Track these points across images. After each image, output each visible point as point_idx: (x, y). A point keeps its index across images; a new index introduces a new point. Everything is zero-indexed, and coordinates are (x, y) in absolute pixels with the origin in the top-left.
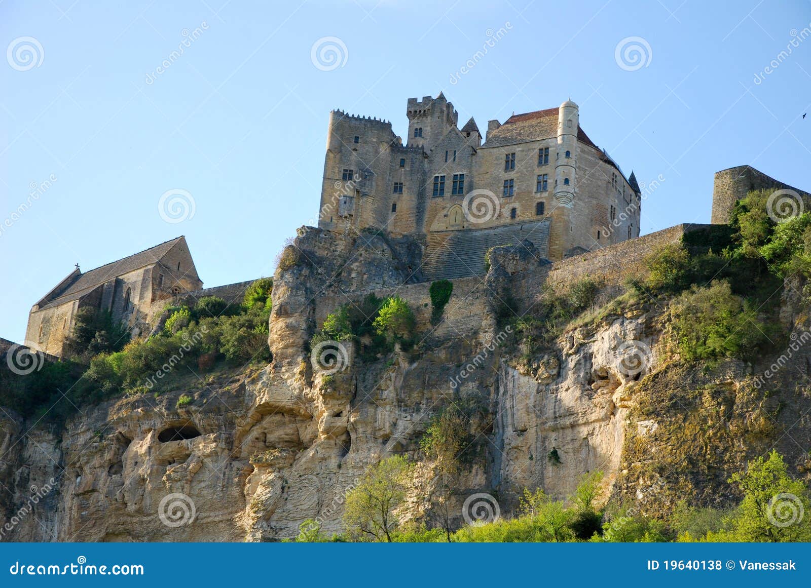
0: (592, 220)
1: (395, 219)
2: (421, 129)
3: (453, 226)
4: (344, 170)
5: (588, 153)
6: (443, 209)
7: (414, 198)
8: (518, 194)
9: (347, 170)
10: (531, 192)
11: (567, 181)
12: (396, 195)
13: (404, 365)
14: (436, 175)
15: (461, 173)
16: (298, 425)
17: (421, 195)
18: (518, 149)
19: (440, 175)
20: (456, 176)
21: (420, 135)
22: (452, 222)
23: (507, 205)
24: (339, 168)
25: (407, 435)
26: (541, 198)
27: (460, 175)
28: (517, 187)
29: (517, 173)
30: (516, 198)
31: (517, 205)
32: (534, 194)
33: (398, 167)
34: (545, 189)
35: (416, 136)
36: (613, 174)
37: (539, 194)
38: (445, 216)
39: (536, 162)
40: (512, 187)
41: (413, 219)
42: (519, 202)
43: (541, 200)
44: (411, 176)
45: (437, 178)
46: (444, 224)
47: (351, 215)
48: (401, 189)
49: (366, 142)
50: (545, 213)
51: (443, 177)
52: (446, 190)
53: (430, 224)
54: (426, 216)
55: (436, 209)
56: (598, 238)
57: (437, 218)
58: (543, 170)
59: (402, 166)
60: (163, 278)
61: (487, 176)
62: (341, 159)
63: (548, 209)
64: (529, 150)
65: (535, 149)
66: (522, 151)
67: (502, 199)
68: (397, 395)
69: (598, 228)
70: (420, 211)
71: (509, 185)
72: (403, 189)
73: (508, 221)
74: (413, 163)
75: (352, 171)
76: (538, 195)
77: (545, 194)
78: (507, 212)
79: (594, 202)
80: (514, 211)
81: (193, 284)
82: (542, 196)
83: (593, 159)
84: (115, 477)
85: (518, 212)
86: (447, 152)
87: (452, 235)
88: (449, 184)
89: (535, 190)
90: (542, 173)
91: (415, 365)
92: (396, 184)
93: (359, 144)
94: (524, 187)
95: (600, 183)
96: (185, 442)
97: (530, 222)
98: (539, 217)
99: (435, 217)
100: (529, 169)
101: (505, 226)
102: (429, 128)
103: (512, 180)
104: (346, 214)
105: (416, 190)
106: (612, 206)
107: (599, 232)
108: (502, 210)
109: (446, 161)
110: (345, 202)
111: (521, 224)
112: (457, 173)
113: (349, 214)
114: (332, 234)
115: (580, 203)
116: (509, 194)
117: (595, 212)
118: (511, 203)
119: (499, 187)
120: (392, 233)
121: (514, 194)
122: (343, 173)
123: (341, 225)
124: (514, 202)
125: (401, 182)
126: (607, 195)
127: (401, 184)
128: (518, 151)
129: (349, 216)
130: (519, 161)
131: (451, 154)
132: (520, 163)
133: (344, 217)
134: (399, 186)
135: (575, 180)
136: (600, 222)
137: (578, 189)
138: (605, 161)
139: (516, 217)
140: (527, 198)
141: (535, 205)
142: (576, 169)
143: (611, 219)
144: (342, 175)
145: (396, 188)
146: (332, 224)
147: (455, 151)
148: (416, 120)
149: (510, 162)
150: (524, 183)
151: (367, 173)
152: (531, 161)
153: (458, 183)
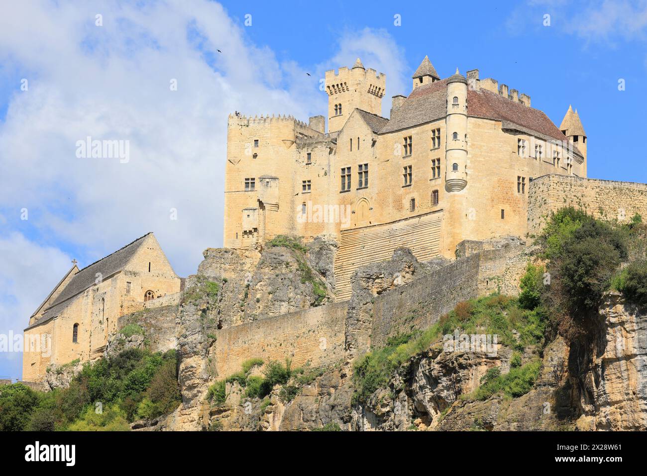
0: (492, 200)
2: (340, 105)
3: (360, 222)
4: (246, 179)
5: (484, 127)
8: (416, 182)
9: (248, 179)
11: (456, 167)
12: (305, 195)
14: (343, 167)
15: (366, 163)
17: (329, 192)
18: (413, 132)
19: (346, 167)
20: (360, 166)
21: (340, 112)
22: (360, 218)
23: (407, 196)
24: (241, 178)
26: (436, 185)
27: (365, 165)
28: (415, 174)
29: (414, 159)
30: (414, 188)
31: (415, 195)
32: (430, 181)
33: (305, 163)
34: (439, 175)
35: (337, 113)
36: (519, 140)
38: (353, 212)
39: (431, 146)
40: (410, 175)
42: (417, 192)
43: (435, 189)
44: (318, 171)
45: (343, 170)
46: (352, 222)
48: (309, 186)
49: (266, 145)
50: (440, 202)
51: (349, 168)
52: (352, 183)
55: (345, 205)
56: (503, 217)
58: (436, 154)
59: (308, 162)
60: (132, 285)
61: (389, 164)
63: (442, 198)
64: (422, 132)
65: (428, 131)
66: (417, 134)
67: (402, 189)
69: (501, 208)
71: (408, 172)
72: (312, 187)
73: (410, 213)
75: (253, 179)
76: (434, 182)
77: (439, 182)
78: (407, 204)
79: (495, 179)
80: (413, 200)
81: (169, 282)
82: (437, 183)
83: (492, 131)
85: (416, 203)
87: (360, 232)
88: (355, 176)
89: (431, 176)
90: (436, 158)
92: (304, 182)
93: (259, 148)
94: (420, 175)
95: (501, 157)
97: (427, 214)
98: (435, 208)
100: (424, 154)
101: (406, 219)
102: (347, 104)
103: (410, 167)
106: (519, 178)
107: (503, 211)
108: (404, 201)
109: (351, 151)
110: (248, 215)
111: (419, 216)
112: (361, 163)
113: (253, 228)
114: (238, 252)
115: (476, 185)
116: (408, 183)
117: (496, 190)
118: (410, 193)
119: (400, 175)
120: (303, 237)
121: (413, 183)
122: (246, 183)
123: (246, 241)
124: (413, 192)
125: (309, 179)
126: (511, 167)
127: (309, 181)
128: (414, 134)
129: (253, 231)
130: (415, 145)
131: (355, 142)
132: (416, 147)
133: (248, 231)
134: (307, 183)
135: (466, 162)
136: (504, 199)
137: (472, 170)
138: (506, 130)
139: (416, 208)
140: (423, 187)
141: (430, 193)
142: (469, 149)
143: (519, 192)
144: (244, 185)
145: (304, 186)
146: (238, 241)
147: (359, 138)
148: (335, 96)
149: (408, 145)
150: (421, 170)
151: (268, 180)
152: (425, 145)
153: (363, 173)
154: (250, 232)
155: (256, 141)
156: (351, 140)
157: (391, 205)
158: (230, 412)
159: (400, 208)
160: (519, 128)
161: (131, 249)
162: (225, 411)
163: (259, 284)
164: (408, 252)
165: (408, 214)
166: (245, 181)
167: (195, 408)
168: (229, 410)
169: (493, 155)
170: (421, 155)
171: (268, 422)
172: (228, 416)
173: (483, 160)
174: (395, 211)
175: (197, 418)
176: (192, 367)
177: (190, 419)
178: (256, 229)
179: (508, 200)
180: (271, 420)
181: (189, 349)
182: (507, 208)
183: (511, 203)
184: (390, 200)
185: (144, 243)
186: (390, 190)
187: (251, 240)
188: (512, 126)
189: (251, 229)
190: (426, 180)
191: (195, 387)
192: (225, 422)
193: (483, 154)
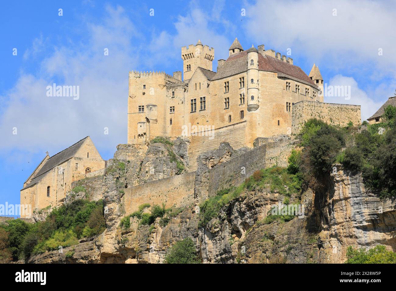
0: (273, 115)
1: (172, 129)
2: (190, 65)
4: (139, 106)
5: (267, 76)
6: (197, 119)
8: (231, 106)
9: (141, 106)
11: (253, 98)
12: (172, 114)
13: (161, 227)
20: (201, 98)
21: (190, 69)
23: (227, 114)
24: (136, 106)
26: (242, 108)
27: (204, 97)
28: (231, 102)
29: (230, 94)
30: (231, 109)
31: (231, 113)
32: (239, 106)
33: (171, 97)
34: (244, 103)
35: (188, 70)
36: (287, 83)
37: (241, 106)
38: (198, 123)
39: (239, 87)
42: (232, 112)
43: (242, 110)
44: (178, 101)
45: (192, 100)
48: (174, 109)
49: (149, 88)
50: (244, 117)
51: (195, 100)
52: (197, 107)
55: (193, 120)
56: (279, 124)
58: (242, 91)
59: (173, 96)
60: (78, 165)
61: (216, 97)
62: (137, 101)
63: (246, 114)
64: (235, 79)
65: (237, 78)
66: (232, 80)
67: (224, 110)
68: (158, 245)
69: (278, 119)
70: (185, 121)
71: (227, 101)
75: (143, 106)
77: (244, 106)
78: (227, 118)
79: (274, 104)
80: (230, 116)
83: (272, 78)
85: (232, 118)
88: (198, 104)
89: (240, 103)
90: (242, 93)
91: (166, 227)
92: (171, 107)
93: (146, 89)
94: (234, 102)
95: (277, 91)
97: (238, 123)
98: (242, 120)
99: (193, 124)
100: (236, 91)
101: (226, 127)
102: (194, 64)
103: (228, 98)
106: (287, 103)
107: (279, 121)
108: (225, 117)
109: (196, 90)
110: (141, 126)
111: (234, 125)
112: (202, 97)
113: (143, 133)
114: (136, 146)
115: (264, 107)
116: (227, 107)
117: (275, 110)
118: (228, 112)
119: (223, 103)
120: (171, 137)
122: (139, 108)
123: (140, 140)
124: (230, 112)
125: (174, 106)
126: (283, 97)
127: (174, 107)
128: (230, 80)
129: (143, 134)
130: (231, 86)
131: (198, 85)
133: (141, 135)
134: (172, 108)
135: (258, 95)
136: (279, 115)
137: (262, 99)
138: (279, 77)
139: (232, 120)
140: (235, 109)
141: (239, 112)
142: (260, 88)
143: (287, 110)
144: (138, 109)
145: (171, 110)
146: (135, 140)
147: (200, 83)
148: (187, 60)
149: (227, 86)
150: (234, 99)
151: (151, 107)
152: (236, 86)
153: (203, 102)
154: (142, 135)
155: (144, 86)
156: (196, 84)
157: (218, 119)
158: (132, 233)
159: (223, 120)
160: (287, 76)
161: (77, 146)
162: (130, 232)
163: (147, 163)
164: (228, 144)
165: (227, 123)
166: (139, 107)
167: (114, 231)
168: (132, 232)
169: (273, 91)
170: (234, 92)
171: (153, 238)
172: (131, 235)
173: (267, 93)
174: (221, 122)
175: (114, 236)
176: (112, 209)
177: (111, 237)
178: (145, 134)
179: (281, 115)
180: (155, 237)
181: (109, 199)
182: (281, 119)
183: (283, 117)
184: (218, 116)
185: (85, 142)
186: (218, 111)
187: (143, 139)
188: (283, 75)
189: (142, 133)
190: (237, 105)
191: (113, 220)
192: (130, 238)
193: (267, 90)
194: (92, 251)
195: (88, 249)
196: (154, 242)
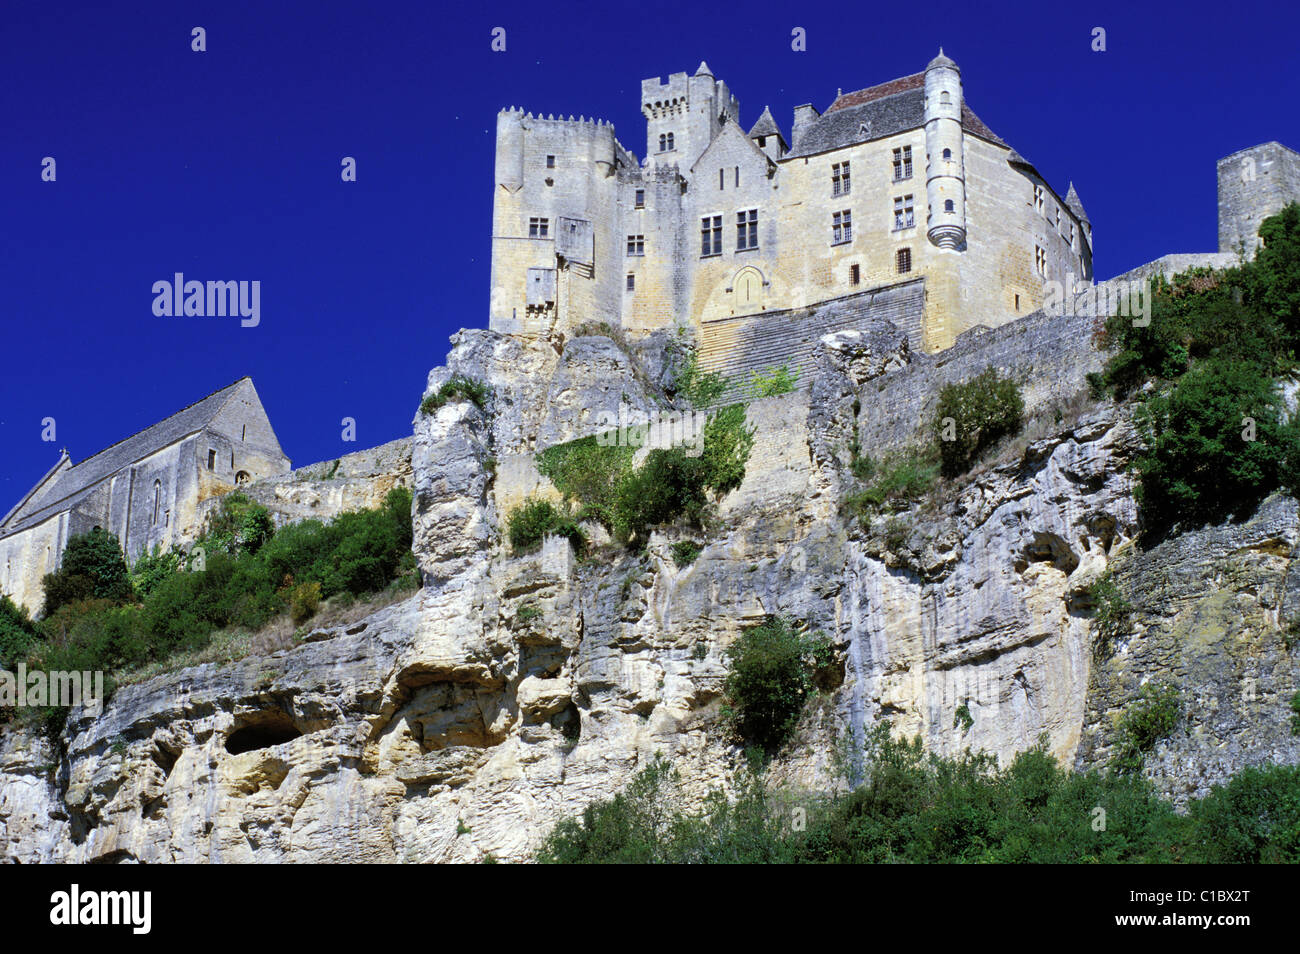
0: (1002, 276)
1: (635, 304)
2: (671, 135)
3: (743, 308)
4: (532, 220)
5: (985, 153)
6: (724, 276)
7: (668, 263)
8: (860, 237)
9: (536, 220)
10: (884, 232)
11: (949, 205)
12: (634, 260)
13: (670, 572)
14: (706, 216)
15: (753, 208)
16: (481, 703)
17: (679, 256)
18: (852, 155)
19: (711, 215)
20: (742, 215)
21: (671, 147)
22: (743, 301)
23: (842, 260)
24: (522, 217)
25: (685, 702)
26: (904, 240)
27: (750, 211)
28: (858, 224)
29: (855, 198)
30: (857, 246)
31: (860, 259)
32: (890, 234)
33: (632, 207)
34: (910, 224)
35: (663, 148)
36: (1036, 188)
37: (900, 233)
38: (729, 290)
39: (892, 176)
40: (848, 225)
41: (670, 301)
42: (863, 252)
43: (904, 245)
44: (659, 220)
45: (706, 221)
46: (726, 307)
47: (550, 304)
48: (641, 245)
49: (568, 165)
50: (914, 267)
51: (718, 219)
52: (724, 242)
53: (700, 305)
54: (691, 295)
55: (710, 280)
56: (1018, 307)
57: (713, 295)
58: (903, 189)
59: (640, 204)
60: (216, 457)
61: (800, 209)
62: (525, 201)
63: (920, 260)
64: (874, 154)
65: (885, 150)
66: (862, 157)
67: (831, 249)
68: (661, 628)
69: (1015, 291)
70: (679, 284)
71: (843, 220)
72: (645, 247)
73: (848, 289)
74: (659, 196)
75: (546, 220)
76: (899, 236)
77: (911, 234)
78: (843, 274)
79: (1004, 242)
80: (855, 269)
81: (273, 463)
82: (907, 237)
83: (995, 162)
84: (156, 825)
85: (862, 271)
86: (722, 171)
87: (743, 324)
88: (730, 232)
89: (892, 226)
90: (902, 194)
91: (690, 569)
92: (632, 238)
93: (556, 170)
94: (870, 224)
95: (1011, 206)
96: (274, 751)
97: (887, 288)
98: (904, 277)
99: (708, 294)
100: (879, 189)
101: (842, 299)
102: (685, 133)
103: (847, 213)
104: (540, 301)
105: (670, 247)
106: (1038, 248)
107: (1018, 297)
108: (834, 270)
109: (722, 189)
110: (538, 279)
111: (871, 292)
112: (743, 210)
113: (546, 302)
114: (517, 341)
115: (979, 244)
116: (843, 239)
117: (1006, 260)
118: (849, 255)
119: (825, 227)
120: (630, 330)
121: (854, 238)
122: (531, 226)
123: (532, 323)
124: (855, 253)
125: (641, 234)
126: (1028, 227)
127: (640, 237)
128: (855, 158)
129: (546, 306)
130: (857, 175)
131: (730, 174)
132: (859, 179)
133: (536, 306)
134: (636, 241)
136: (1019, 278)
138: (1015, 165)
139: (861, 280)
140: (879, 243)
141: (894, 254)
143: (1038, 271)
144: (528, 229)
145: (631, 245)
146: (517, 321)
147: (736, 168)
148: (661, 120)
149: (841, 178)
150: (870, 216)
151: (574, 222)
152: (879, 174)
153: (748, 226)
154: (540, 308)
155: (551, 158)
157: (807, 277)
158: (555, 587)
159: (828, 281)
162: (545, 586)
163: (564, 394)
165: (844, 290)
166: (529, 223)
167: (458, 594)
168: (551, 584)
169: (1000, 201)
170: (870, 191)
171: (645, 602)
172: (551, 596)
173: (986, 205)
174: (816, 287)
175: (465, 608)
176: (455, 517)
177: (446, 613)
179: (1023, 282)
181: (448, 484)
182: (1024, 295)
183: (1027, 283)
184: (806, 269)
186: (805, 252)
187: (541, 323)
189: (542, 303)
191: (459, 555)
192: (547, 605)
193: (986, 195)
194: (362, 663)
195: (345, 659)
196: (647, 615)
